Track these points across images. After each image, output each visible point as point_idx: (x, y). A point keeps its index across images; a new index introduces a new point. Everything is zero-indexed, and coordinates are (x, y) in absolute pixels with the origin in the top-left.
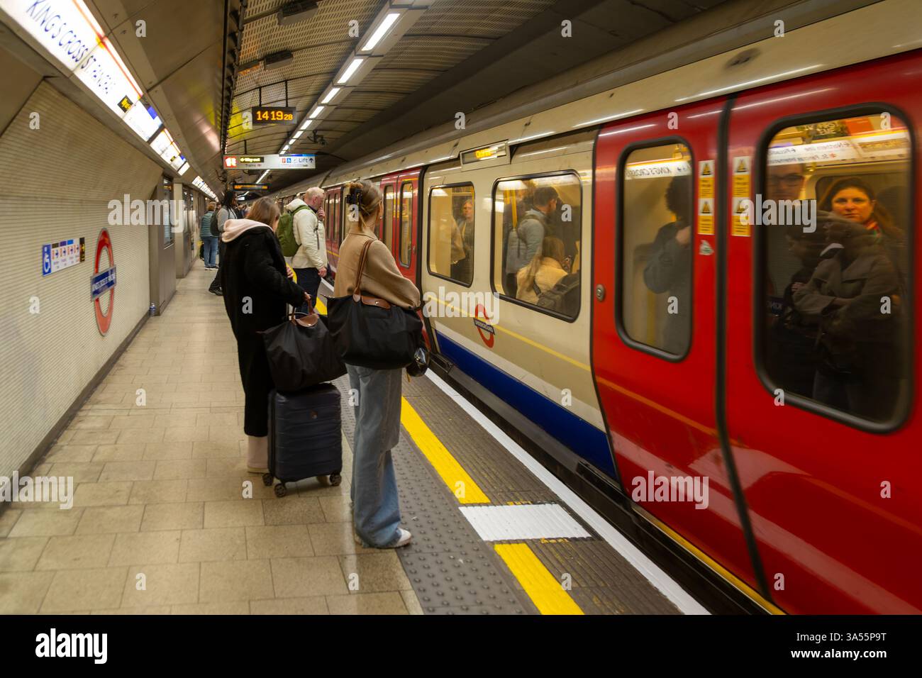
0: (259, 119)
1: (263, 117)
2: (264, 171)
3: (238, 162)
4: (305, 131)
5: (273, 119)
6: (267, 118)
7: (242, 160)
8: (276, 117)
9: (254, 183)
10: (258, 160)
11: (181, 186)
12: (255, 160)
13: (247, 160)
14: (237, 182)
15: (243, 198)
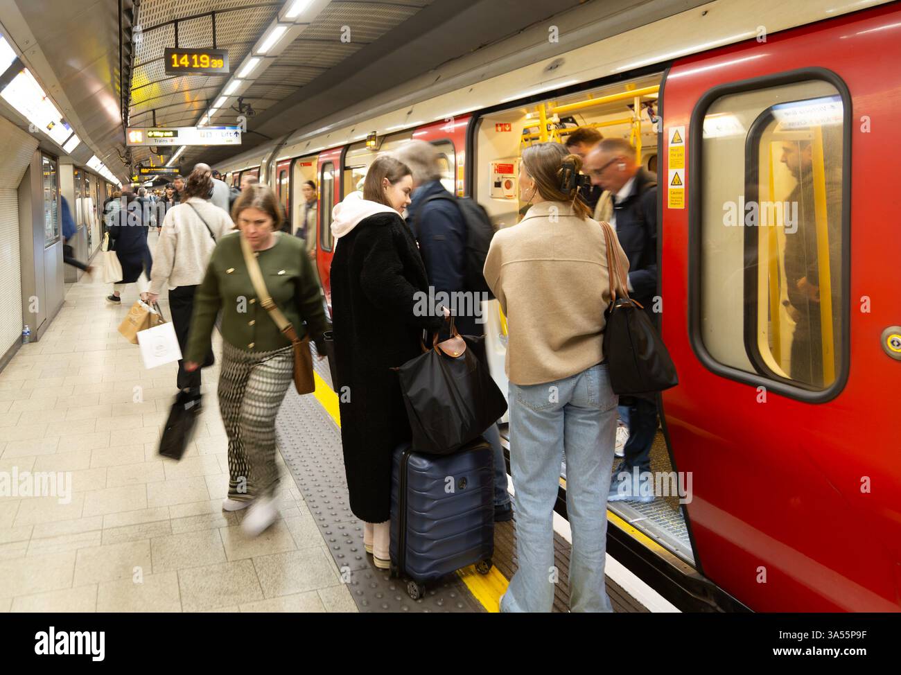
0: (176, 65)
1: (181, 63)
2: (178, 147)
3: (145, 137)
4: (230, 97)
5: (196, 65)
6: (186, 64)
7: (150, 134)
8: (199, 62)
9: (163, 166)
10: (171, 134)
11: (71, 168)
12: (166, 134)
13: (156, 134)
14: (144, 165)
15: (150, 184)
